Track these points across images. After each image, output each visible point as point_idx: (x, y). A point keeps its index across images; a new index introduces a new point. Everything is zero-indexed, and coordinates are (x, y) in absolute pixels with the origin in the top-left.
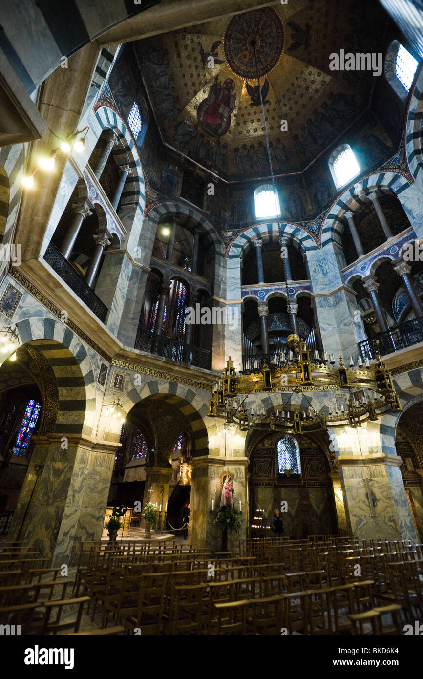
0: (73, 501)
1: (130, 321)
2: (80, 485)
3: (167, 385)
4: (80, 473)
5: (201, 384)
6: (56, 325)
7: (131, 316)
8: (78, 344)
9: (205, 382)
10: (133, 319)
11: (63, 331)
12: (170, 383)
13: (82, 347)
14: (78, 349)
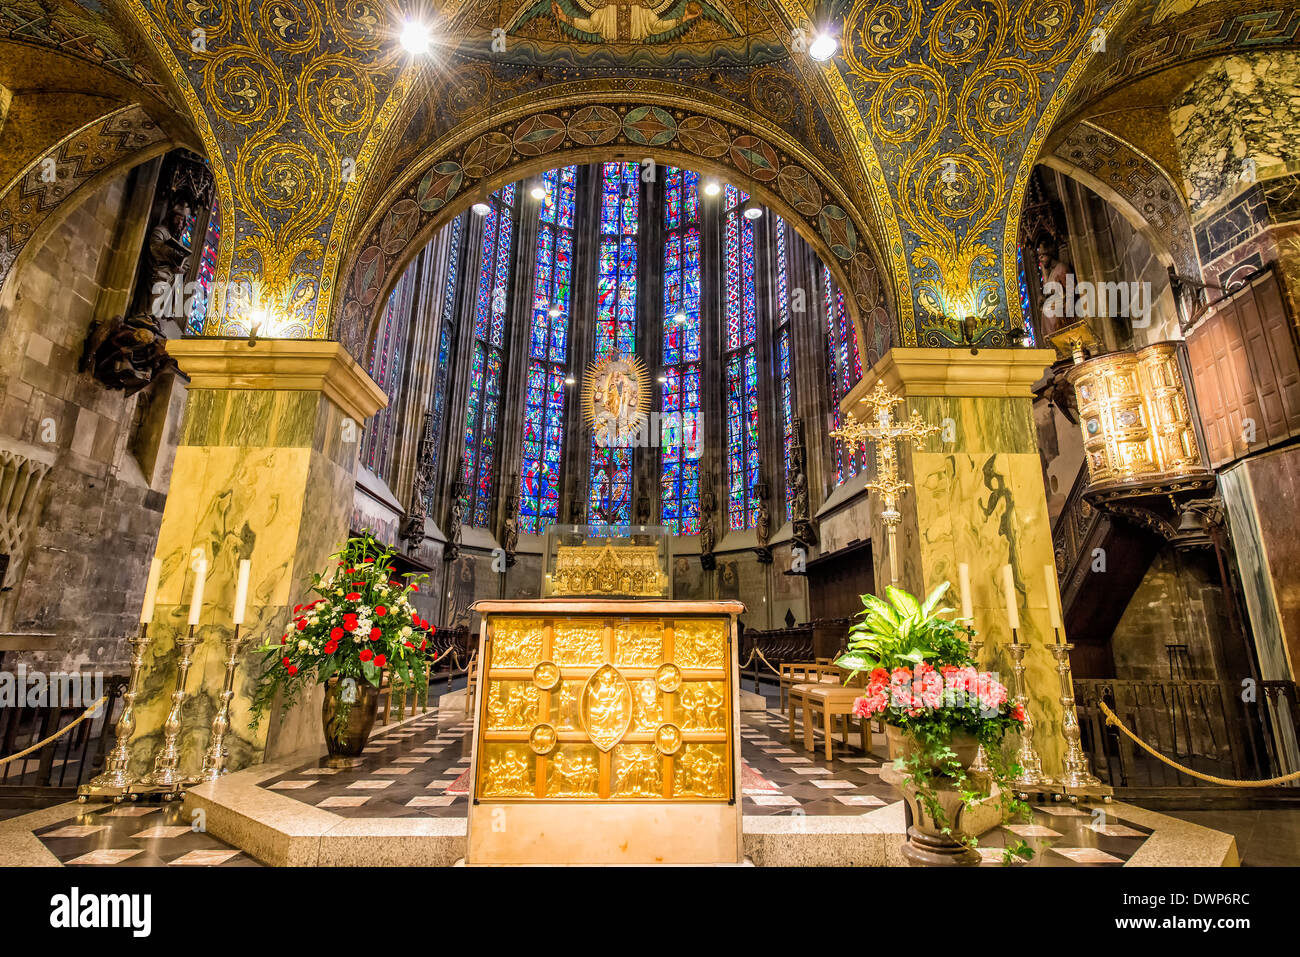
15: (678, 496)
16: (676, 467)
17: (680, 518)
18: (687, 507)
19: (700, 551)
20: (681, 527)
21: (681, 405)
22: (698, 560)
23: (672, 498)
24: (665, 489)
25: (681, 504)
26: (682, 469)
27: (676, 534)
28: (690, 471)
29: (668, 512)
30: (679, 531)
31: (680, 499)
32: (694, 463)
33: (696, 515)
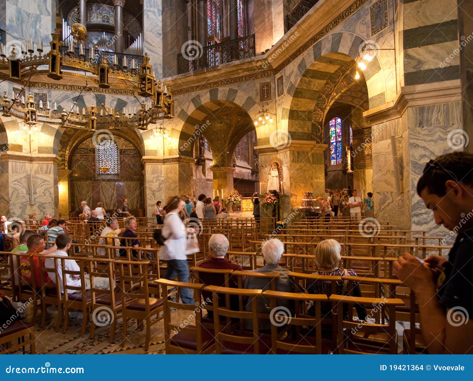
0: (155, 197)
1: (170, 53)
2: (157, 187)
3: (208, 95)
4: (154, 180)
5: (242, 77)
6: (84, 97)
7: (169, 47)
8: (114, 100)
9: (247, 73)
10: (171, 49)
11: (93, 98)
12: (211, 92)
13: (119, 100)
14: (115, 103)
15: (336, 152)
16: (335, 144)
17: (336, 159)
18: (338, 156)
19: (342, 169)
20: (337, 162)
21: (336, 123)
22: (341, 172)
23: (334, 153)
24: (332, 150)
25: (336, 155)
26: (336, 144)
27: (335, 164)
28: (339, 145)
29: (333, 157)
30: (336, 163)
31: (336, 153)
32: (340, 142)
33: (341, 158)
